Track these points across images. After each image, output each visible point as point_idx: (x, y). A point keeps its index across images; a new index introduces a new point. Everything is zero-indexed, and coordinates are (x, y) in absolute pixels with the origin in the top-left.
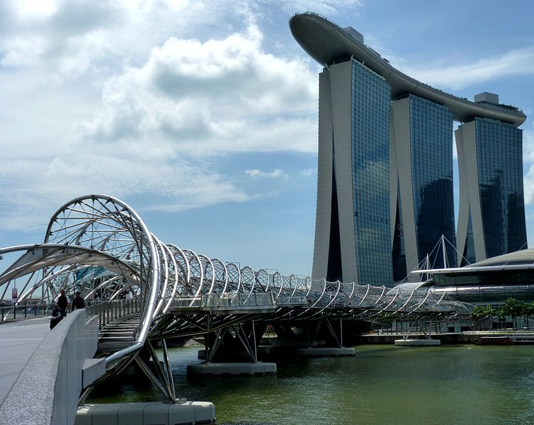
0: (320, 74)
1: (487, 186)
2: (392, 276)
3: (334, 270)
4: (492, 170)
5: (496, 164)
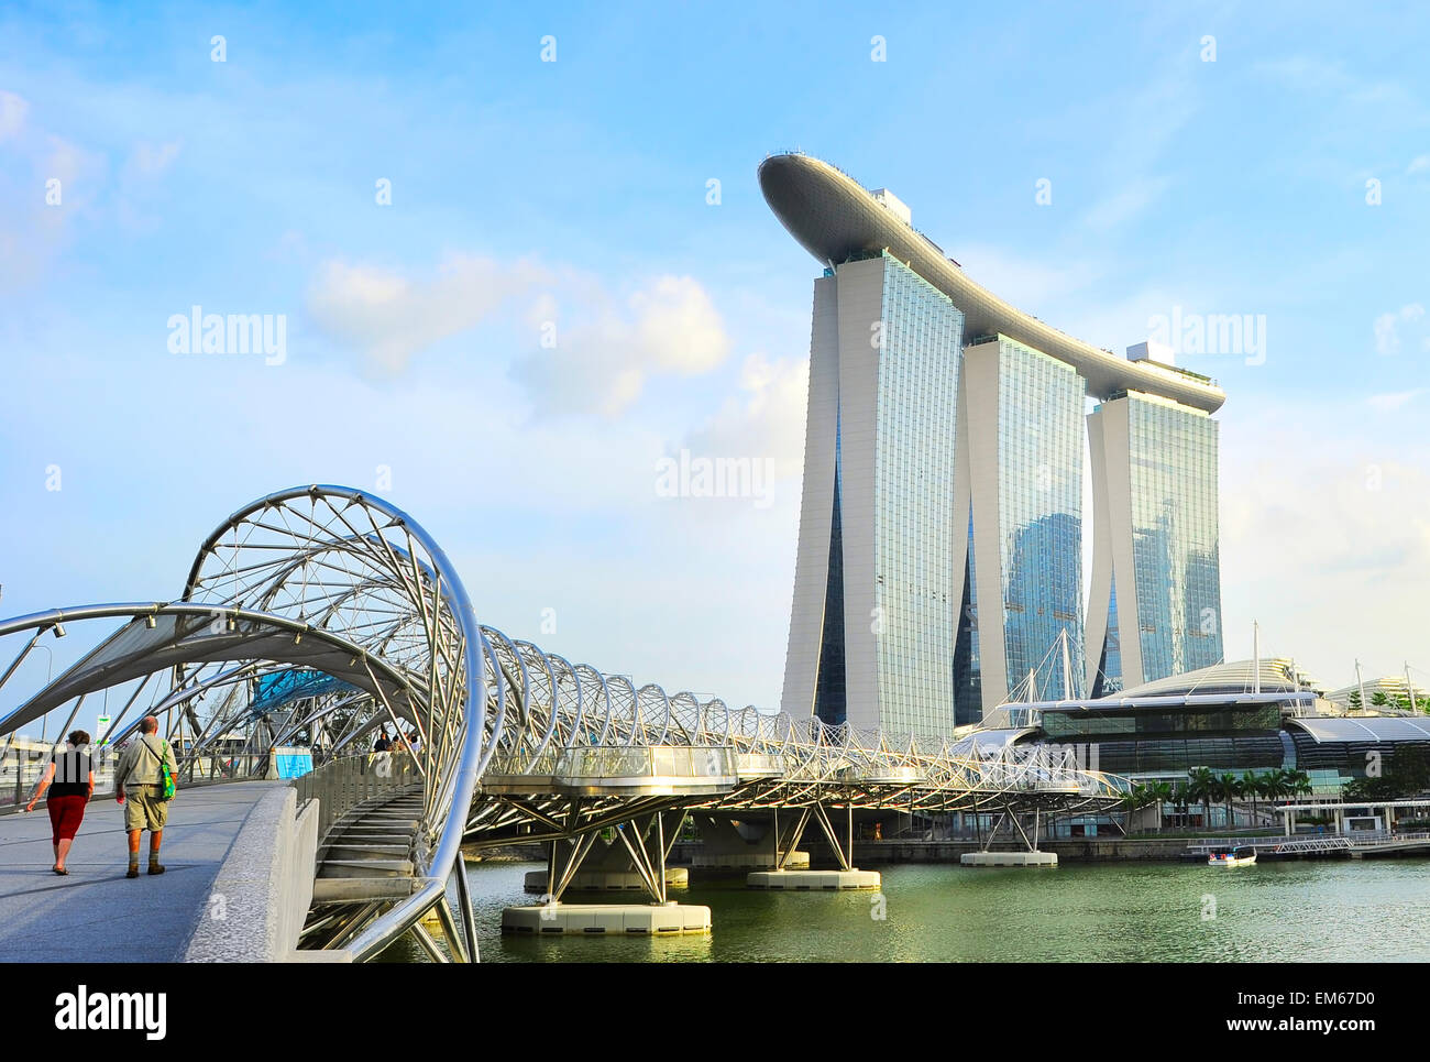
0: (816, 281)
1: (1147, 532)
2: (951, 715)
3: (831, 701)
4: (1160, 500)
5: (1167, 489)
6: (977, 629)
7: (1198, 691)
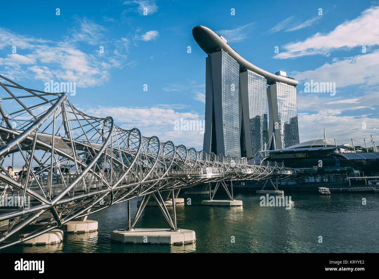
0: (206, 58)
6: (245, 136)
7: (313, 147)
